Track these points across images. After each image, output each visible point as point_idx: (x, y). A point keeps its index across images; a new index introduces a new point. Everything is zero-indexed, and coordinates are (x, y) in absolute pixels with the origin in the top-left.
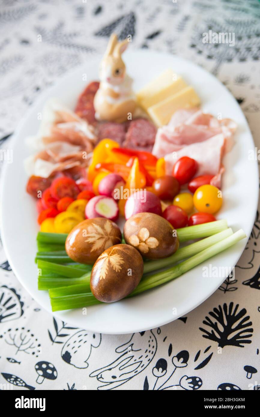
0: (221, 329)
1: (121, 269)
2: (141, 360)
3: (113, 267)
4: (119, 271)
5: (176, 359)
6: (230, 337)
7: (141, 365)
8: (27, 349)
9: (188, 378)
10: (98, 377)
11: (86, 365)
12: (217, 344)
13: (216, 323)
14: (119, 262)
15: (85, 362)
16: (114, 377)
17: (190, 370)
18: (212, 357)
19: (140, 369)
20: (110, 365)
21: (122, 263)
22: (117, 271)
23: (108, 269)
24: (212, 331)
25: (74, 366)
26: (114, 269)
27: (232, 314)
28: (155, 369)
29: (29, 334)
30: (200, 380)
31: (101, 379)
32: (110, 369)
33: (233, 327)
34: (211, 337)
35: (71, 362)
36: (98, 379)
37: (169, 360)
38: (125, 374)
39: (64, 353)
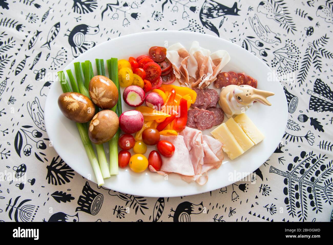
0: (58, 168)
1: (69, 109)
2: (42, 123)
3: (70, 104)
4: (68, 108)
5: (42, 142)
6: (53, 172)
7: (39, 124)
8: (54, 63)
9: (30, 149)
10: (35, 102)
11: (42, 94)
12: (49, 164)
13: (62, 165)
14: (73, 108)
15: (44, 94)
16: (34, 110)
17: (35, 150)
18: (41, 162)
19: (37, 123)
20: (40, 107)
21: (72, 110)
22: (68, 107)
23: (69, 102)
24: (57, 163)
25: (42, 89)
26: (69, 105)
27: (67, 174)
28: (36, 131)
29: (63, 63)
30: (29, 155)
31: (33, 103)
32: (38, 108)
33: (59, 174)
34: (54, 162)
35: (44, 87)
36: (34, 102)
37: (42, 138)
38: (35, 116)
39: (50, 82)
